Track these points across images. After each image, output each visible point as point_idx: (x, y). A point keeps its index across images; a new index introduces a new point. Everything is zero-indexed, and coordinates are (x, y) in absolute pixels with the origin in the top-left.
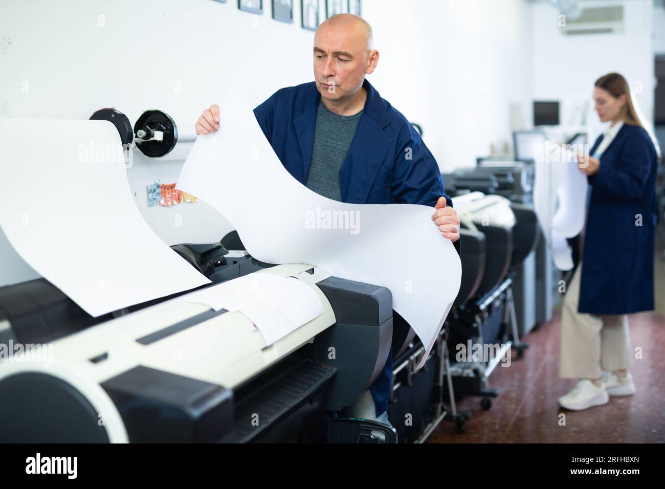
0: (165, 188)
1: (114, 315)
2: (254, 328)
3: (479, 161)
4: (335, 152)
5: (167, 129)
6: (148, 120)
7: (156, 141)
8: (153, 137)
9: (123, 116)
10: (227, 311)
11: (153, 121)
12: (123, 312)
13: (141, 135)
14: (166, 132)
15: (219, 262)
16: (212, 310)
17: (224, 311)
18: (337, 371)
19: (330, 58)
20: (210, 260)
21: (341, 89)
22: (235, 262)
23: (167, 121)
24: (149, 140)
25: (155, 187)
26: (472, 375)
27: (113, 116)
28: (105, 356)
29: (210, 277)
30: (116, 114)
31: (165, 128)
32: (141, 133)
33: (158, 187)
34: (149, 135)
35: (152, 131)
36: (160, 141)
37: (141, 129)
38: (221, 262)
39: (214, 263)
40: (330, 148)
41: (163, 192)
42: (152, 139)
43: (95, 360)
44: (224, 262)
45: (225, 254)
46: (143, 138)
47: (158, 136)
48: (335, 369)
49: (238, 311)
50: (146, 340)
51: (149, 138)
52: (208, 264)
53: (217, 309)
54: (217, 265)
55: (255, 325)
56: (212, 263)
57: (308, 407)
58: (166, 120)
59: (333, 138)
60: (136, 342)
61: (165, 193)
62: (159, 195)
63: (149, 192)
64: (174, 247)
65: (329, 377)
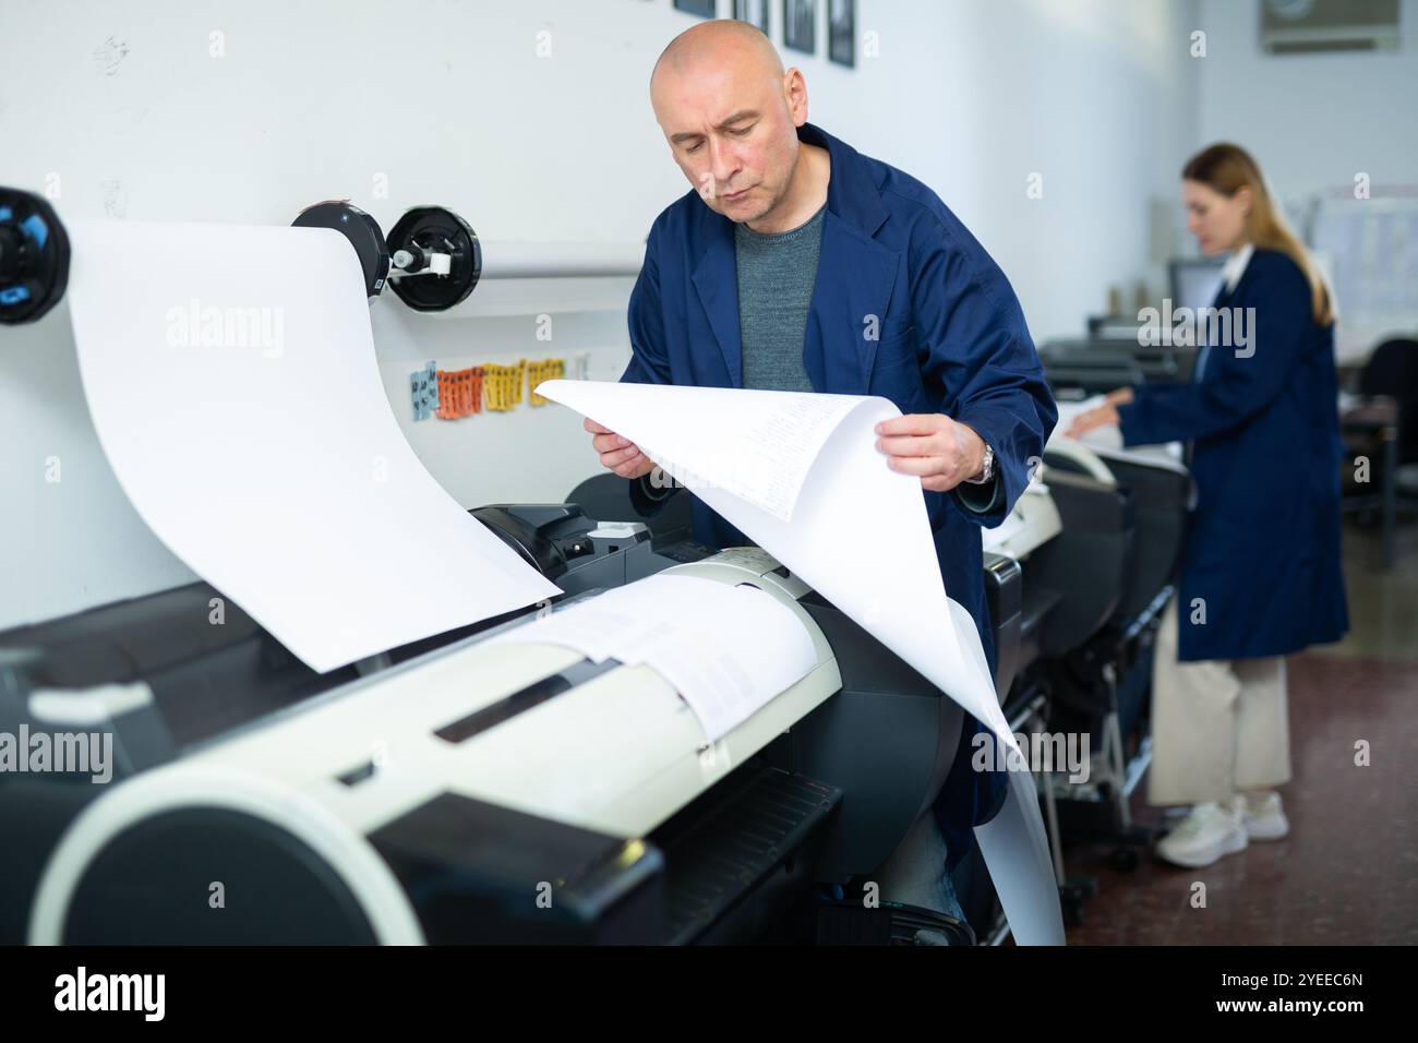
0: (446, 380)
1: (360, 668)
2: (679, 703)
3: (1094, 325)
4: (787, 318)
5: (456, 250)
6: (416, 228)
7: (436, 275)
8: (428, 266)
9: (368, 218)
10: (620, 663)
11: (430, 230)
12: (380, 662)
13: (401, 261)
14: (456, 255)
15: (577, 547)
16: (588, 660)
17: (614, 663)
18: (842, 798)
19: (714, 139)
20: (557, 544)
21: (766, 188)
22: (613, 549)
23: (458, 231)
24: (418, 273)
25: (426, 378)
26: (1095, 797)
27: (345, 218)
28: (368, 770)
29: (558, 580)
30: (351, 213)
31: (453, 247)
32: (403, 258)
33: (432, 376)
34: (420, 262)
35: (426, 253)
36: (442, 276)
37: (401, 249)
38: (581, 548)
39: (564, 550)
40: (777, 313)
41: (443, 389)
42: (425, 271)
43: (349, 780)
44: (588, 548)
45: (589, 531)
46: (405, 269)
47: (440, 264)
48: (837, 791)
49: (644, 664)
50: (456, 733)
51: (419, 270)
52: (553, 552)
53: (599, 657)
54: (572, 554)
55: (681, 697)
56: (561, 549)
57: (782, 875)
58: (457, 227)
59: (775, 290)
60: (437, 737)
61: (446, 389)
62: (433, 396)
63: (415, 388)
64: (478, 513)
65: (827, 810)
